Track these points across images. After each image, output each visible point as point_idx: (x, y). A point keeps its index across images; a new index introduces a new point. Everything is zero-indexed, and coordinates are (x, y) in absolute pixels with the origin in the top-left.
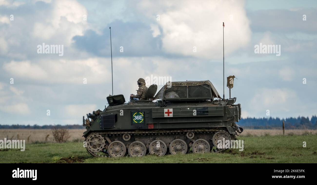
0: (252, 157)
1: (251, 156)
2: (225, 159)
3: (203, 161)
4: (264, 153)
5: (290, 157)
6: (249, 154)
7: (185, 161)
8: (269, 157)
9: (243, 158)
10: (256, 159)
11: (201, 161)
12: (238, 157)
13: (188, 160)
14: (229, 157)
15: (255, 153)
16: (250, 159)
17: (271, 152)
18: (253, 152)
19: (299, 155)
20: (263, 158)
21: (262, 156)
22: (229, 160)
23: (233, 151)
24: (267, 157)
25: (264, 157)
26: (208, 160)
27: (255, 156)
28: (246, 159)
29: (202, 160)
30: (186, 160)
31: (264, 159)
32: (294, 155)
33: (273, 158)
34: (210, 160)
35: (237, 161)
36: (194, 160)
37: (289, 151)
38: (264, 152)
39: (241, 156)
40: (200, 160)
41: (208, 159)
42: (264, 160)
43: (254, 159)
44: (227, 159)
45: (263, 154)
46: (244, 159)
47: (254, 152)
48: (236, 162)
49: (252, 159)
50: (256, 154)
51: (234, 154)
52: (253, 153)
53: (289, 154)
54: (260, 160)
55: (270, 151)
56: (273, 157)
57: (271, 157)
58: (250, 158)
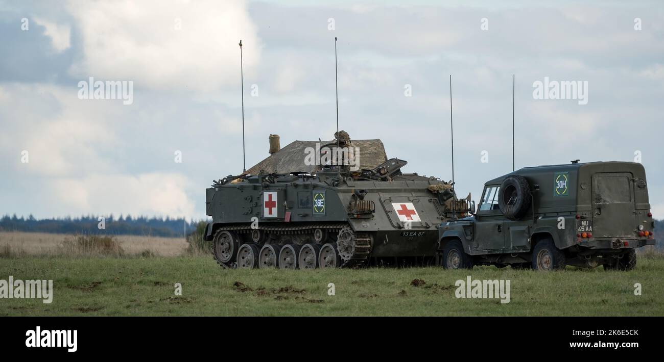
0: (279, 298)
1: (278, 295)
2: (224, 300)
3: (178, 303)
4: (304, 290)
5: (354, 300)
6: (274, 291)
7: (141, 302)
8: (313, 299)
9: (261, 298)
10: (287, 301)
11: (176, 303)
12: (252, 297)
13: (149, 301)
14: (232, 296)
15: (287, 290)
16: (276, 302)
17: (318, 287)
18: (282, 287)
19: (371, 296)
20: (302, 300)
21: (300, 295)
22: (233, 302)
23: (242, 284)
24: (310, 298)
25: (303, 298)
26: (189, 302)
27: (285, 295)
28: (266, 301)
29: (176, 301)
30: (145, 300)
31: (304, 302)
32: (362, 296)
33: (321, 301)
34: (193, 301)
35: (248, 304)
36: (161, 300)
37: (354, 287)
38: (303, 287)
39: (259, 294)
40: (172, 302)
41: (189, 300)
42: (303, 304)
43: (284, 301)
44: (229, 300)
45: (302, 291)
46: (264, 300)
47: (284, 287)
48: (247, 306)
49: (278, 302)
50: (289, 291)
51: (244, 290)
52: (282, 290)
53: (354, 293)
54: (295, 303)
55: (315, 285)
56: (321, 298)
57: (316, 299)
58: (275, 299)
